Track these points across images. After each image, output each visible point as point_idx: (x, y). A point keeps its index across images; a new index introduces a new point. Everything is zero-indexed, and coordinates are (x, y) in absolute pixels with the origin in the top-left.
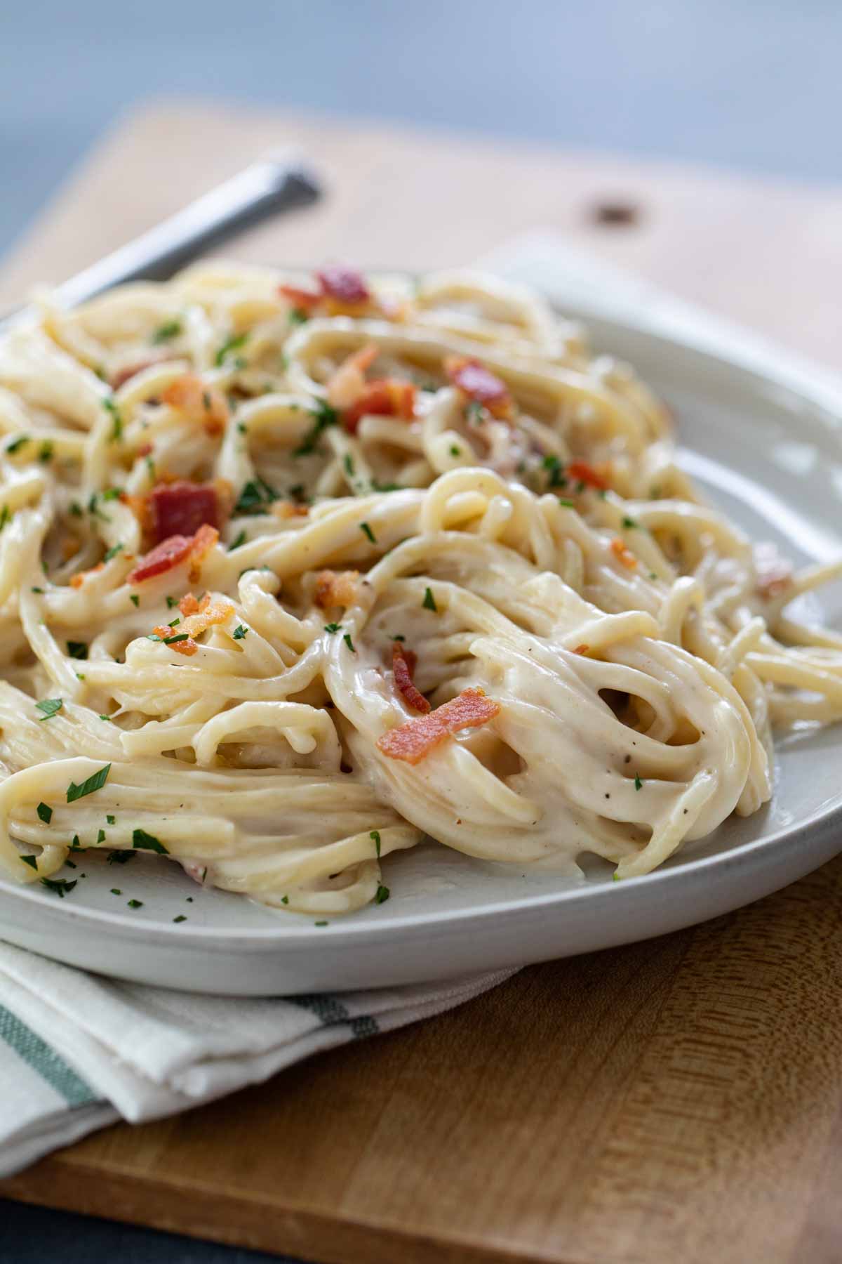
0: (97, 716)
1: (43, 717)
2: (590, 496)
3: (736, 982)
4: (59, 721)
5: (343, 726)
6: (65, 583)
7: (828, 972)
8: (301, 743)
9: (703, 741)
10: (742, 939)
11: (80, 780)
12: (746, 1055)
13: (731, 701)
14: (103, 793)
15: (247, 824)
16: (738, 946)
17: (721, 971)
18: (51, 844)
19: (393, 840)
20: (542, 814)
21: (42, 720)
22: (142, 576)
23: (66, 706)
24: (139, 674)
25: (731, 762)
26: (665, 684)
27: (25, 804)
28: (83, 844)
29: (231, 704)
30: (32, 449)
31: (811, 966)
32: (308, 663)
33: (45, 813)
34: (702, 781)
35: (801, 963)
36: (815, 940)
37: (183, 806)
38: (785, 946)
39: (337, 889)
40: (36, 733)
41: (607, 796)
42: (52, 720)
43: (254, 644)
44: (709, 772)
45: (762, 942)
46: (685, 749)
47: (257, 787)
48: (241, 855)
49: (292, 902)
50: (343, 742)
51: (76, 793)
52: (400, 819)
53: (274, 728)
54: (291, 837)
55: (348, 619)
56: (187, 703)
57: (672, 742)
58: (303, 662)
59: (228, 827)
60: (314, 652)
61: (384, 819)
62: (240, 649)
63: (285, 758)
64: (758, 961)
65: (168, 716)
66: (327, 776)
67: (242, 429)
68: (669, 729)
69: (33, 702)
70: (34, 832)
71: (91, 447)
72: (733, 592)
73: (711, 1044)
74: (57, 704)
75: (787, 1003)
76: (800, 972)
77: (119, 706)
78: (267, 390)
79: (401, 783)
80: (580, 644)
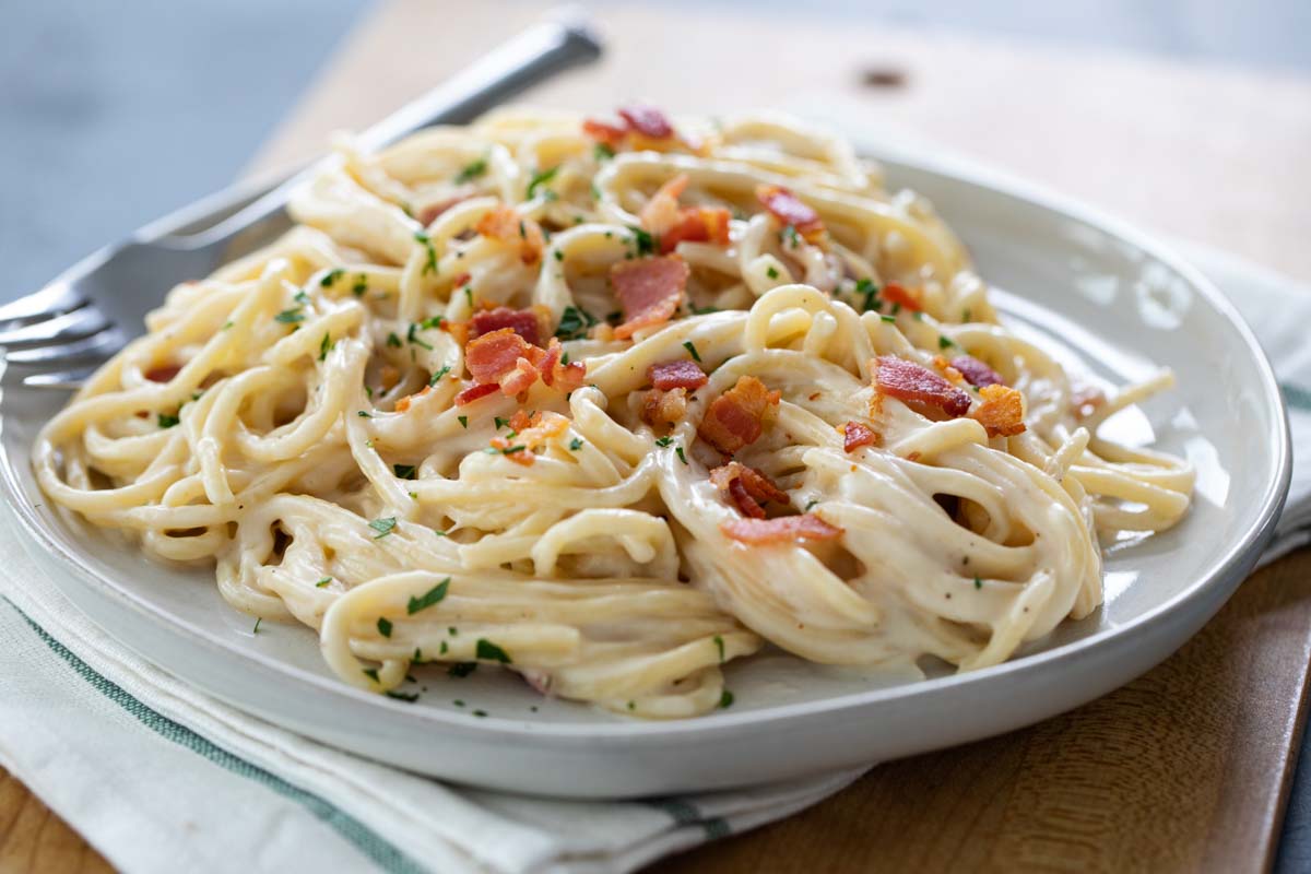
0: (432, 532)
1: (377, 535)
2: (905, 316)
3: (1077, 782)
4: (394, 539)
5: (681, 535)
6: (391, 408)
7: (1167, 771)
8: (641, 553)
9: (1038, 543)
10: (1079, 742)
11: (420, 593)
12: (1095, 850)
13: (1064, 503)
14: (443, 605)
15: (590, 633)
16: (1076, 748)
17: (1061, 773)
18: (391, 658)
19: (735, 646)
20: (883, 616)
21: (376, 538)
22: (470, 396)
23: (399, 524)
24: (474, 489)
25: (1067, 563)
26: (999, 488)
27: (364, 619)
28: (425, 657)
29: (568, 514)
30: (346, 283)
31: (1149, 766)
32: (644, 474)
33: (385, 627)
34: (1040, 581)
35: (1139, 762)
36: (1151, 741)
37: (526, 615)
38: (1123, 748)
39: (682, 693)
40: (371, 551)
41: (948, 596)
42: (386, 538)
43: (590, 456)
44: (1047, 572)
45: (1098, 745)
46: (1022, 550)
47: (598, 595)
48: (586, 662)
49: (639, 707)
50: (680, 552)
51: (415, 606)
52: (740, 626)
53: (611, 537)
54: (635, 644)
55: (678, 434)
56: (523, 516)
57: (1009, 543)
58: (638, 473)
59: (572, 635)
60: (648, 464)
61: (725, 625)
62: (575, 461)
63: (623, 568)
64: (1098, 762)
65: (504, 530)
66: (665, 584)
67: (559, 256)
68: (1004, 531)
69: (367, 523)
70: (375, 648)
71: (406, 279)
72: (1050, 409)
73: (1058, 840)
74: (391, 523)
75: (1130, 800)
76: (1139, 771)
77: (454, 523)
78: (579, 221)
79: (742, 590)
80: (912, 451)
